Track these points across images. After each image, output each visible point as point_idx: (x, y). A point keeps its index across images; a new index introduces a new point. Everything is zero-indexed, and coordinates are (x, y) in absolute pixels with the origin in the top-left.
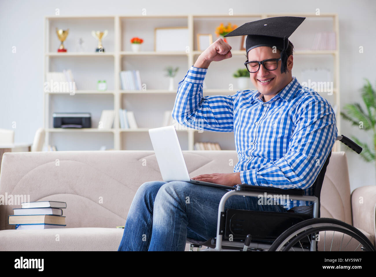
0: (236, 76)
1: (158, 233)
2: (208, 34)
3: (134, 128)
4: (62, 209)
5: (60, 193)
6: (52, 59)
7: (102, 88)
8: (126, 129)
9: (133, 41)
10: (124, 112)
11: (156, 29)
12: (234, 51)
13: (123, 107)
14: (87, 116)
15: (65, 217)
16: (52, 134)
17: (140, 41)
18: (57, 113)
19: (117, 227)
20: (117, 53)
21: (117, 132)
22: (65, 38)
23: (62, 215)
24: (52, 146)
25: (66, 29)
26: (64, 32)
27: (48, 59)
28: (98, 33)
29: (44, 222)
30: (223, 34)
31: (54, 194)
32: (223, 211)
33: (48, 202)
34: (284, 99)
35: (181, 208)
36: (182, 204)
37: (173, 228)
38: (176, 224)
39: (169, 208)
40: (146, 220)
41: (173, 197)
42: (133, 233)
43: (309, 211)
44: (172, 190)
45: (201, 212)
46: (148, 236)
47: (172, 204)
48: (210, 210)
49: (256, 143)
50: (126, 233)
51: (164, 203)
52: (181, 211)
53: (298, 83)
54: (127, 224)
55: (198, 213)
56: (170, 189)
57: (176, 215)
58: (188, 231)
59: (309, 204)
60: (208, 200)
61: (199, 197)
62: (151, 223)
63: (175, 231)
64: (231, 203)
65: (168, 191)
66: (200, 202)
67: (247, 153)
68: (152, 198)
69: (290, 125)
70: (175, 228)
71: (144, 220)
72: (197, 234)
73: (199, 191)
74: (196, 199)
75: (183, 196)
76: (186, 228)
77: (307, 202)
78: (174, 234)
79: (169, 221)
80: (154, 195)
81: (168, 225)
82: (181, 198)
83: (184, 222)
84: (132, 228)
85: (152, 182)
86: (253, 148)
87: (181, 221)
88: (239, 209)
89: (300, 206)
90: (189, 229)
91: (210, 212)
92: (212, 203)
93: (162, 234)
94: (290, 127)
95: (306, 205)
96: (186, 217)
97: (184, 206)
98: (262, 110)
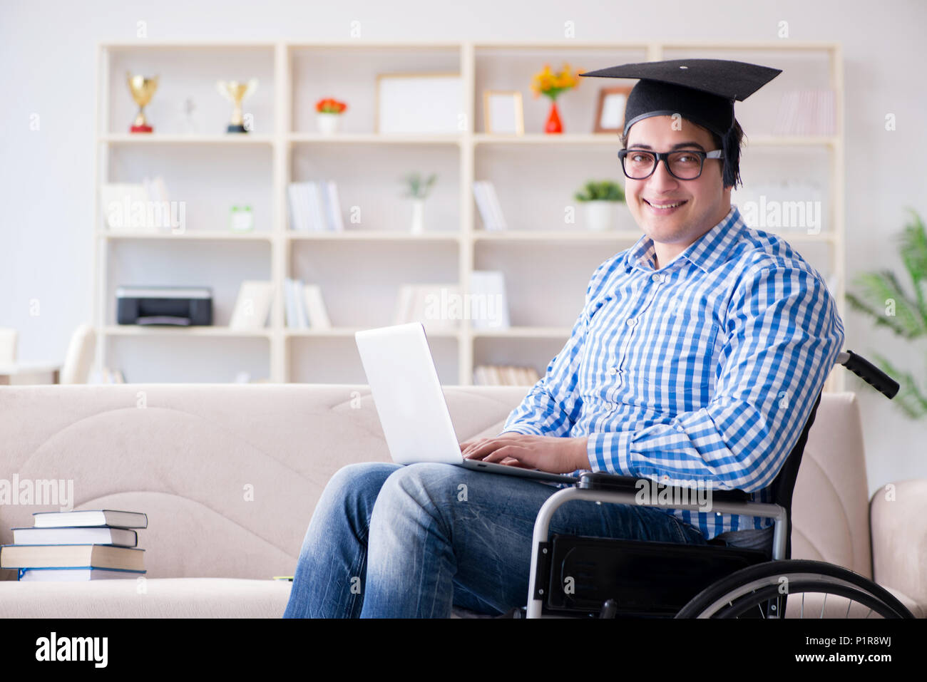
0: (581, 198)
2: (511, 92)
3: (321, 326)
4: (136, 530)
5: (133, 491)
6: (116, 149)
7: (241, 226)
8: (301, 330)
9: (321, 107)
10: (295, 287)
11: (380, 76)
12: (577, 135)
13: (293, 273)
14: (202, 295)
15: (144, 550)
16: (112, 340)
17: (341, 108)
18: (126, 287)
19: (274, 578)
20: (280, 138)
21: (278, 336)
22: (149, 98)
23: (136, 545)
24: (112, 371)
25: (150, 75)
26: (146, 82)
27: (104, 150)
28: (234, 85)
29: (92, 563)
30: (551, 90)
31: (116, 492)
32: (544, 539)
33: (102, 513)
34: (700, 265)
35: (439, 530)
36: (441, 521)
37: (418, 583)
38: (425, 572)
39: (410, 530)
40: (348, 560)
41: (419, 503)
42: (314, 592)
43: (762, 543)
44: (418, 484)
45: (491, 542)
46: (352, 602)
47: (416, 521)
48: (513, 537)
49: (625, 372)
50: (298, 591)
51: (396, 517)
52: (439, 538)
53: (741, 223)
54: (300, 570)
55: (482, 543)
56: (411, 482)
57: (426, 549)
58: (455, 589)
59: (763, 525)
60: (507, 511)
61: (484, 503)
62: (359, 570)
63: (422, 590)
64: (565, 520)
65: (406, 487)
66: (487, 517)
67: (603, 394)
68: (364, 504)
69: (712, 329)
70: (424, 581)
71: (342, 561)
72: (478, 597)
73: (486, 489)
74: (477, 510)
75: (443, 501)
76: (451, 583)
77: (757, 520)
78: (421, 597)
79: (408, 565)
80: (369, 498)
81: (405, 574)
82: (441, 506)
83: (446, 566)
84: (312, 579)
85: (364, 464)
86: (618, 382)
87: (439, 564)
88: (586, 535)
89: (739, 529)
90: (459, 584)
91: (511, 543)
92: (517, 520)
93: (389, 596)
94: (712, 333)
95: (754, 528)
96: (452, 554)
97: (445, 526)
98: (647, 290)
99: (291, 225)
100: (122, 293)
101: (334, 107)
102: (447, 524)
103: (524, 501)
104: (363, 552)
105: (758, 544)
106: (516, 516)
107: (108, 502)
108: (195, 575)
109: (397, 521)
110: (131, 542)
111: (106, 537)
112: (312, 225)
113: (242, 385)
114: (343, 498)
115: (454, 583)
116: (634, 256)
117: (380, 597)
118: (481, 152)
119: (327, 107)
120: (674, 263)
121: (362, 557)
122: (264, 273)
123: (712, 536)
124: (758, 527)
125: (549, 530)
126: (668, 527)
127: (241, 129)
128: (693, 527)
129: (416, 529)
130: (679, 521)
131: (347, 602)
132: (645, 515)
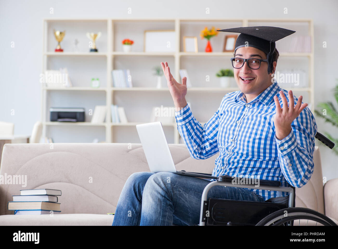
0: (219, 76)
1: (146, 219)
2: (193, 37)
3: (124, 122)
4: (57, 196)
5: (56, 182)
6: (50, 58)
7: (95, 86)
8: (117, 123)
9: (125, 42)
10: (115, 108)
11: (145, 31)
12: (217, 53)
13: (114, 102)
14: (81, 110)
15: (60, 204)
16: (48, 127)
17: (131, 43)
18: (53, 108)
19: (108, 214)
20: (109, 54)
21: (108, 126)
22: (62, 39)
23: (57, 202)
24: (48, 138)
25: (62, 31)
26: (61, 33)
27: (45, 58)
28: (93, 34)
29: (41, 208)
30: (208, 36)
31: (50, 182)
32: (206, 200)
33: (45, 190)
34: (263, 102)
35: (168, 196)
36: (168, 193)
37: (160, 216)
38: (163, 212)
39: (157, 196)
40: (135, 207)
41: (160, 186)
42: (122, 219)
43: (285, 202)
44: (160, 180)
45: (186, 201)
46: (136, 223)
47: (159, 193)
48: (194, 199)
49: (236, 141)
50: (116, 219)
51: (152, 192)
52: (168, 199)
53: (277, 86)
54: (117, 211)
55: (183, 201)
56: (158, 179)
57: (163, 203)
58: (173, 218)
59: (285, 195)
60: (192, 190)
61: (184, 187)
62: (139, 211)
63: (162, 218)
64: (213, 193)
65: (156, 181)
66: (185, 192)
67: (227, 148)
68: (140, 187)
69: (268, 128)
70: (162, 215)
71: (133, 208)
72: (182, 221)
73: (185, 182)
74: (182, 189)
75: (169, 186)
76: (172, 216)
77: (283, 193)
78: (161, 221)
79: (156, 209)
80: (142, 185)
81: (155, 212)
82: (168, 188)
83: (170, 210)
84: (122, 214)
85: (140, 173)
86: (233, 145)
87: (168, 209)
88: (221, 198)
89: (277, 197)
90: (174, 216)
91: (194, 201)
92: (196, 193)
93: (150, 221)
94: (268, 130)
95: (282, 196)
96: (173, 205)
97: (170, 195)
98: (243, 110)
99: (113, 85)
100: (52, 110)
101: (129, 42)
102: (170, 194)
103: (199, 186)
104: (140, 205)
105: (284, 202)
106: (196, 191)
107: (47, 186)
108: (79, 213)
109: (152, 193)
110: (55, 201)
111: (47, 199)
112: (121, 86)
113: (95, 143)
114: (133, 185)
115: (173, 216)
116: (239, 96)
117: (146, 221)
118: (182, 59)
119: (126, 42)
120: (253, 101)
121: (140, 206)
122: (103, 103)
123: (267, 199)
124: (284, 196)
125: (207, 197)
126: (251, 196)
127: (96, 50)
128: (260, 196)
129: (159, 196)
130: (255, 194)
131: (134, 223)
132: (242, 191)
